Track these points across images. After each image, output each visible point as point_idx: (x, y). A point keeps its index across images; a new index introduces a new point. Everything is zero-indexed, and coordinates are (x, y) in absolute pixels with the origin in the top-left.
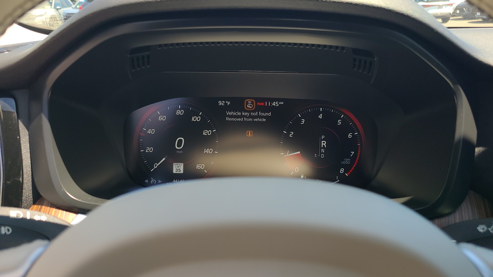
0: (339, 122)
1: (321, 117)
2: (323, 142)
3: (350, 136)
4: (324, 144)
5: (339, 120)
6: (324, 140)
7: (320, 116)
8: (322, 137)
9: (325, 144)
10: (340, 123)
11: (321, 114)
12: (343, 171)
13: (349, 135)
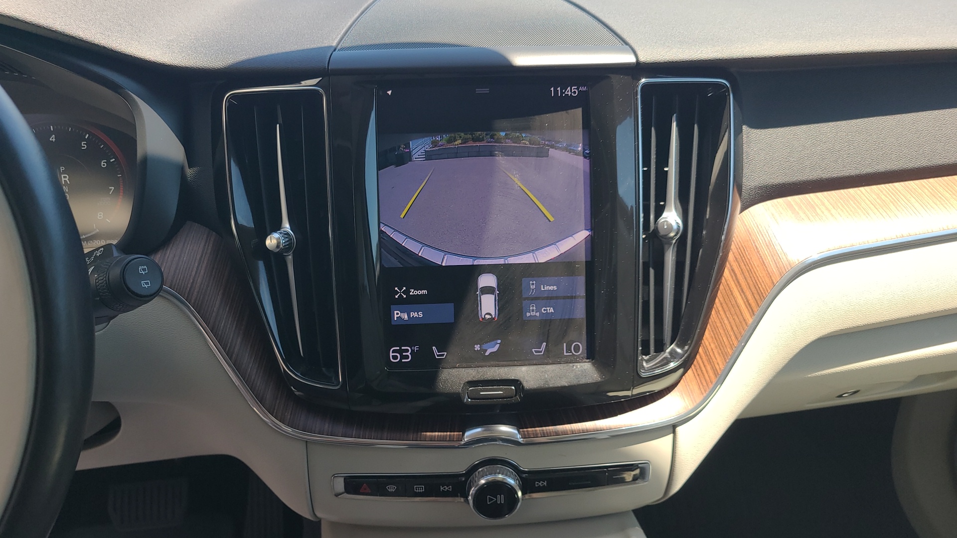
0: (83, 145)
1: (54, 140)
2: (64, 177)
3: (104, 165)
4: (65, 179)
5: (83, 143)
6: (64, 172)
7: (53, 138)
8: (61, 170)
9: (67, 179)
10: (84, 147)
11: (54, 136)
12: (102, 216)
13: (102, 164)
